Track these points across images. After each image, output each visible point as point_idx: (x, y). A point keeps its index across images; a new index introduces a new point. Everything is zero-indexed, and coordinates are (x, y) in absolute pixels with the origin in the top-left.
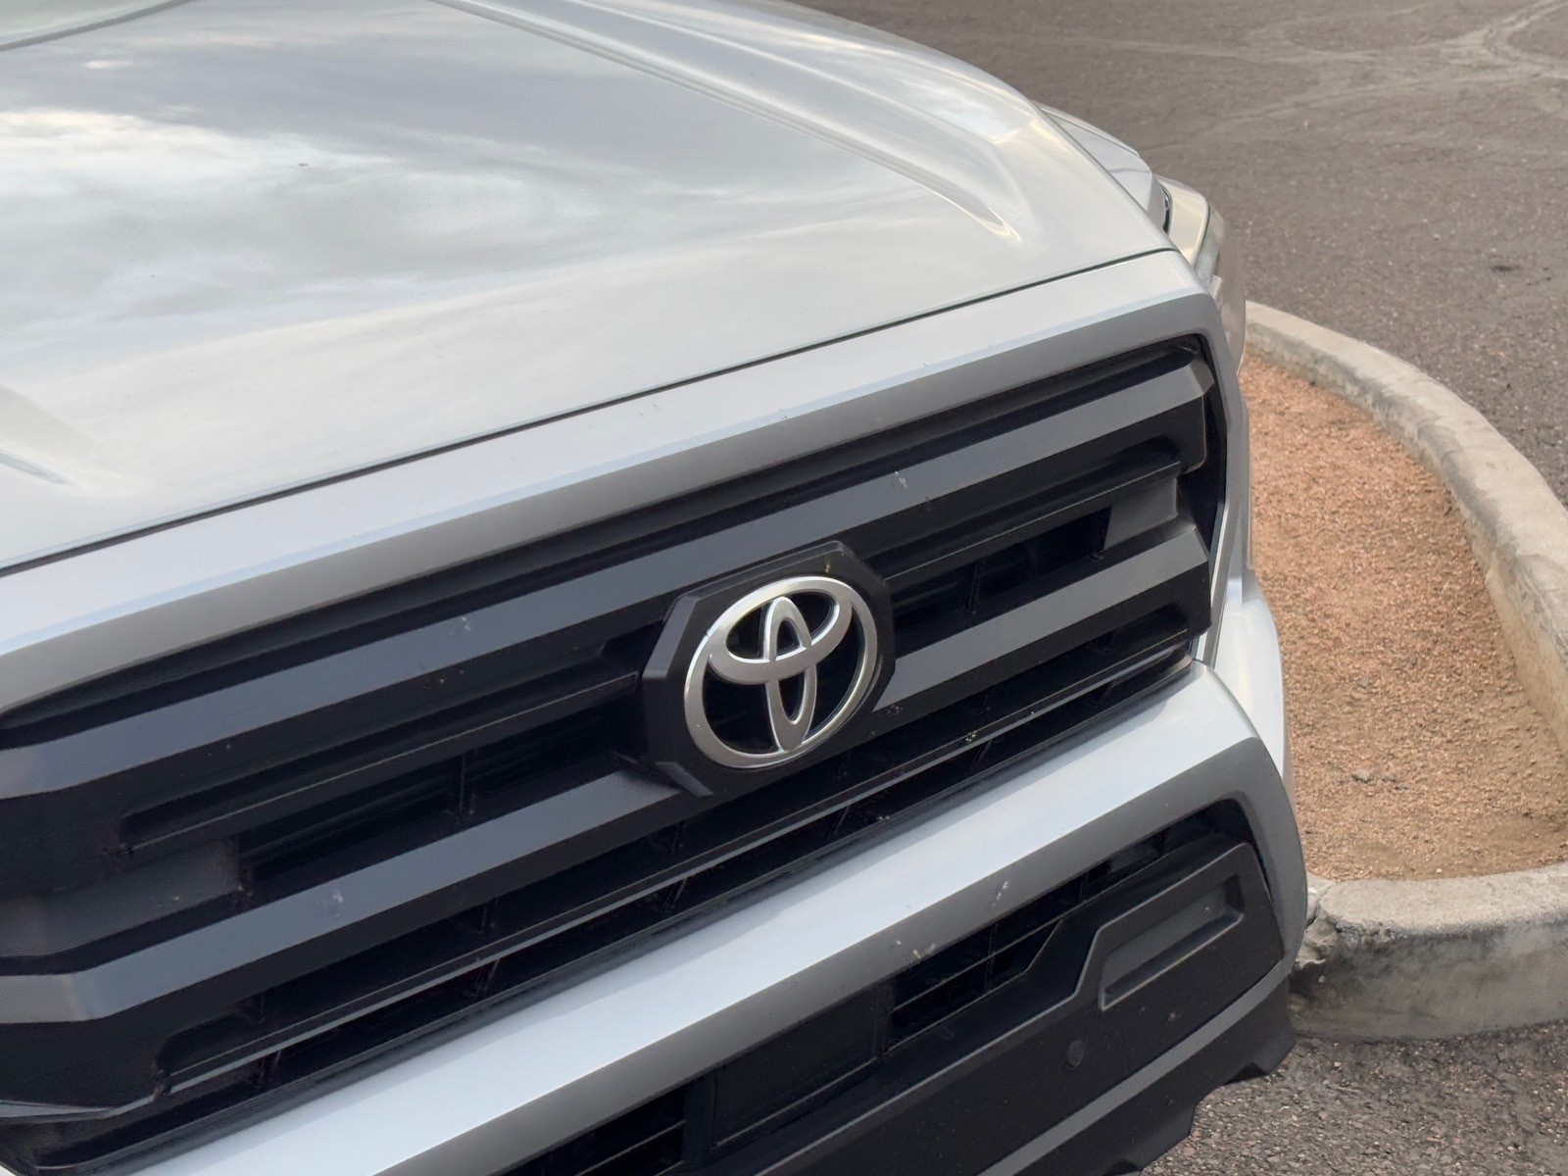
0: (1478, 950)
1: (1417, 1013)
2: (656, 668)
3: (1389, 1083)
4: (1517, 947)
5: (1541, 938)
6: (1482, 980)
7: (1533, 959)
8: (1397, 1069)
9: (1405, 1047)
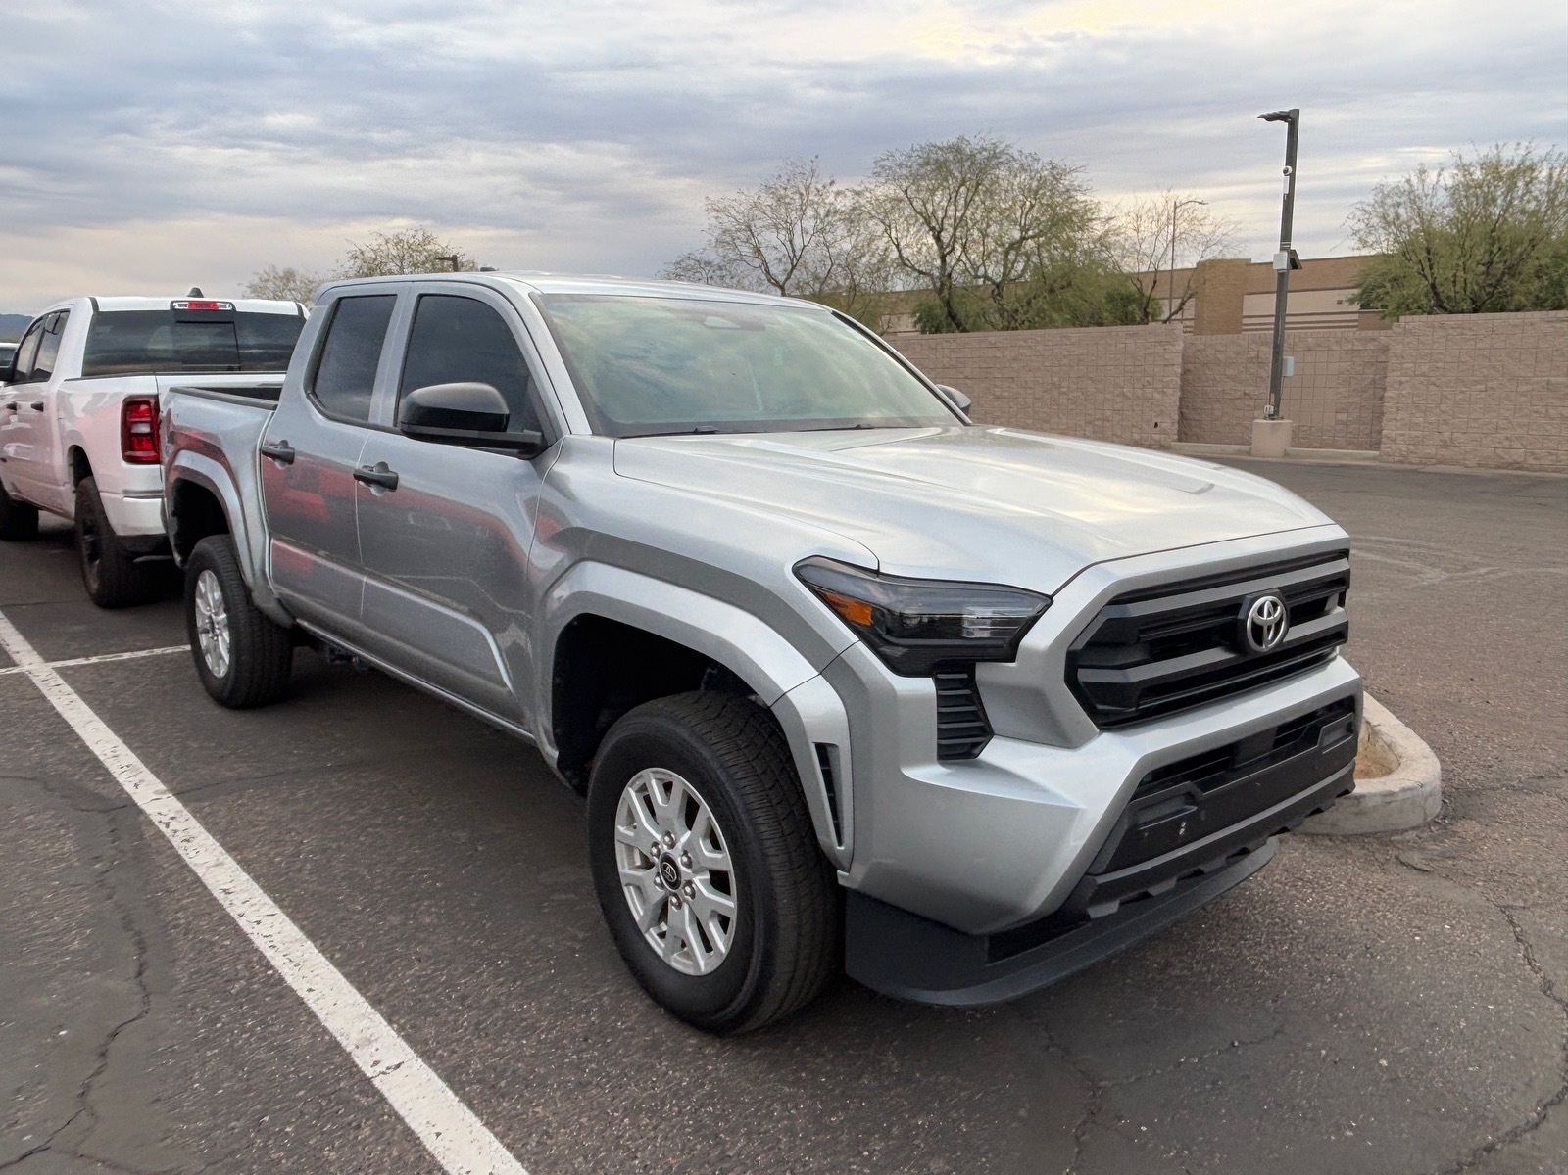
0: (1356, 802)
1: (1333, 825)
2: (1241, 616)
3: (1327, 847)
4: (1370, 803)
5: (1379, 800)
6: (1357, 814)
7: (1375, 808)
8: (1328, 843)
9: (1330, 837)
